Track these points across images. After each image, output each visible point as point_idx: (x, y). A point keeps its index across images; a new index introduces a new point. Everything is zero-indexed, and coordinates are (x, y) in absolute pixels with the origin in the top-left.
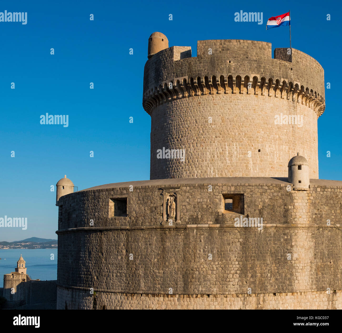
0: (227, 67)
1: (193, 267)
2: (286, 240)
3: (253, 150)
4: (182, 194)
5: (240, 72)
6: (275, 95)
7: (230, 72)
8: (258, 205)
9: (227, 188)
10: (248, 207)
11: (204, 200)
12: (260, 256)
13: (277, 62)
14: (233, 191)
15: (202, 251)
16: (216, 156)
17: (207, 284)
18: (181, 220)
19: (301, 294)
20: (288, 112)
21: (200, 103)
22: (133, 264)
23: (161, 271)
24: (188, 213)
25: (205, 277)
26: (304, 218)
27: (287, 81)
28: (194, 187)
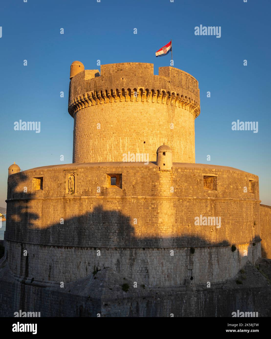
0: (121, 82)
1: (85, 227)
2: (153, 208)
3: (140, 142)
4: (79, 174)
5: (130, 86)
6: (157, 102)
7: (122, 86)
8: (132, 182)
9: (110, 170)
10: (125, 183)
11: (93, 178)
13: (158, 77)
14: (114, 172)
16: (113, 147)
17: (94, 240)
18: (77, 193)
19: (165, 250)
20: (167, 113)
21: (102, 109)
24: (82, 188)
25: (93, 234)
26: (167, 192)
27: (165, 91)
28: (87, 169)
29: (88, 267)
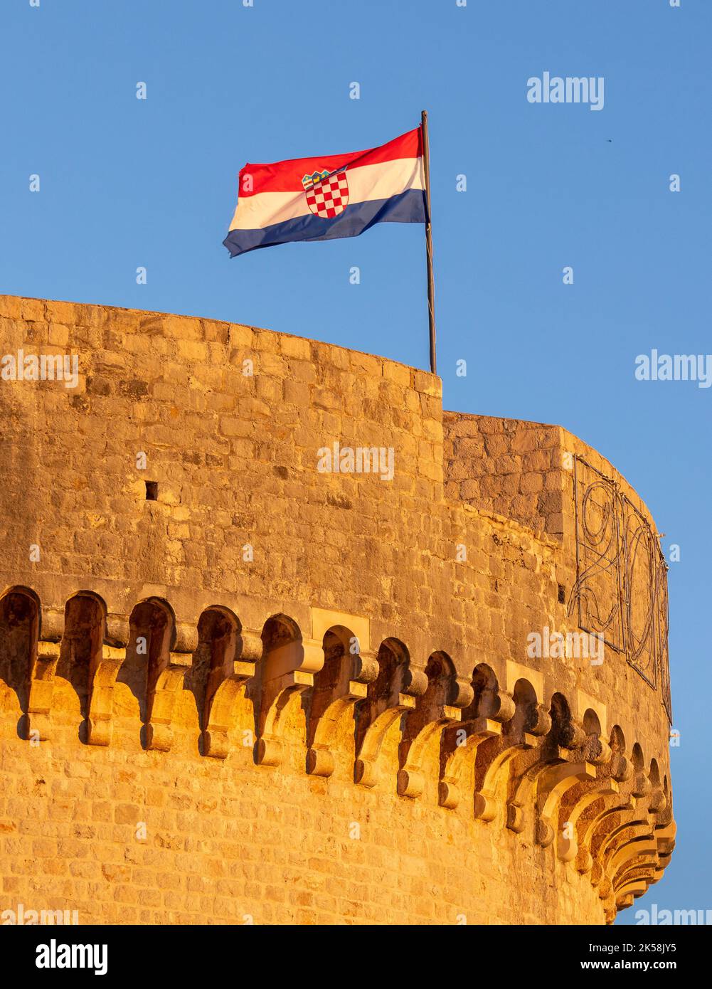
0: (134, 528)
6: (443, 790)
7: (150, 575)
13: (476, 526)
27: (537, 683)
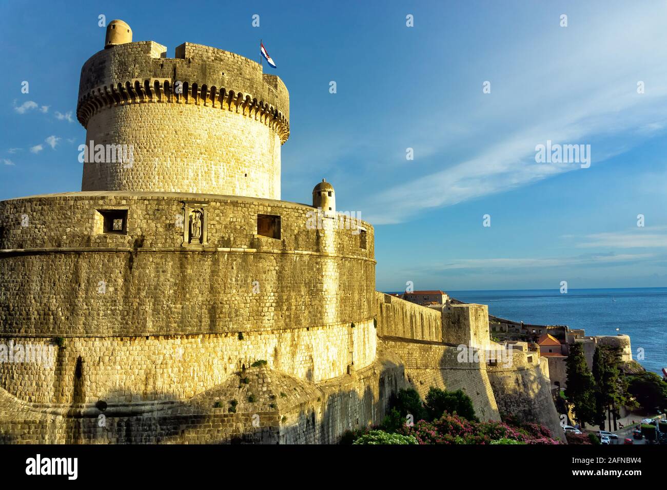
0: (220, 78)
1: (222, 299)
2: (318, 269)
3: (240, 174)
4: (211, 210)
5: (233, 88)
6: (261, 120)
7: (222, 85)
8: (294, 231)
9: (264, 208)
10: (285, 231)
11: (238, 220)
12: (295, 287)
13: (266, 86)
14: (270, 212)
15: (234, 280)
17: (239, 320)
18: (208, 242)
19: (329, 327)
20: (269, 140)
21: (181, 112)
22: (135, 297)
23: (179, 306)
24: (217, 234)
25: (236, 311)
26: (332, 248)
28: (226, 203)
29: (227, 365)
